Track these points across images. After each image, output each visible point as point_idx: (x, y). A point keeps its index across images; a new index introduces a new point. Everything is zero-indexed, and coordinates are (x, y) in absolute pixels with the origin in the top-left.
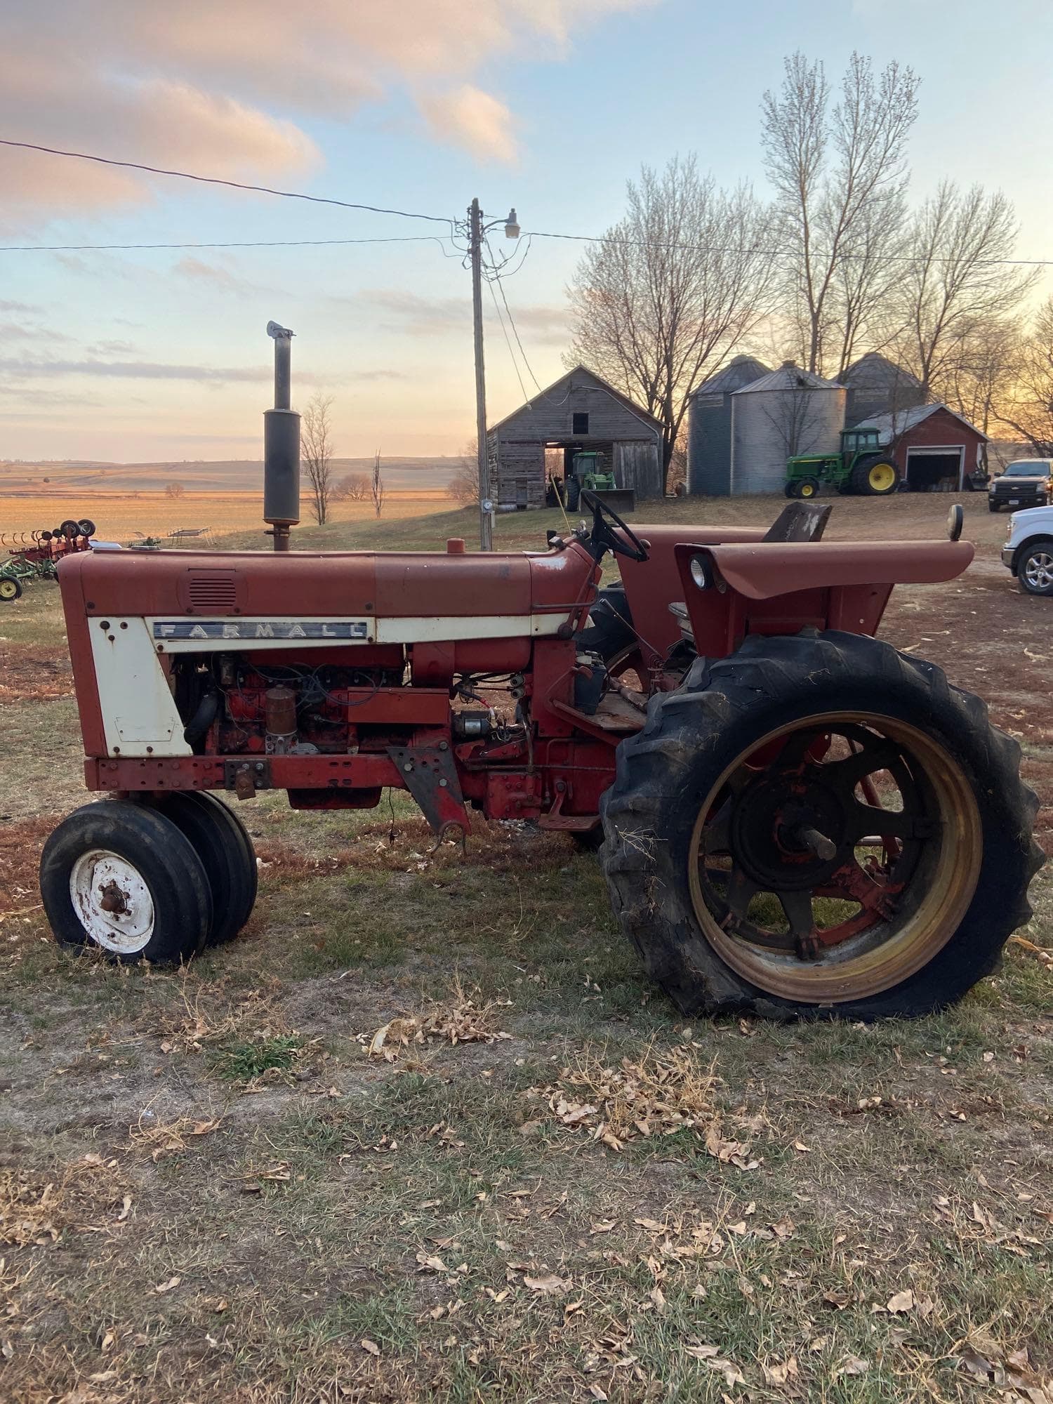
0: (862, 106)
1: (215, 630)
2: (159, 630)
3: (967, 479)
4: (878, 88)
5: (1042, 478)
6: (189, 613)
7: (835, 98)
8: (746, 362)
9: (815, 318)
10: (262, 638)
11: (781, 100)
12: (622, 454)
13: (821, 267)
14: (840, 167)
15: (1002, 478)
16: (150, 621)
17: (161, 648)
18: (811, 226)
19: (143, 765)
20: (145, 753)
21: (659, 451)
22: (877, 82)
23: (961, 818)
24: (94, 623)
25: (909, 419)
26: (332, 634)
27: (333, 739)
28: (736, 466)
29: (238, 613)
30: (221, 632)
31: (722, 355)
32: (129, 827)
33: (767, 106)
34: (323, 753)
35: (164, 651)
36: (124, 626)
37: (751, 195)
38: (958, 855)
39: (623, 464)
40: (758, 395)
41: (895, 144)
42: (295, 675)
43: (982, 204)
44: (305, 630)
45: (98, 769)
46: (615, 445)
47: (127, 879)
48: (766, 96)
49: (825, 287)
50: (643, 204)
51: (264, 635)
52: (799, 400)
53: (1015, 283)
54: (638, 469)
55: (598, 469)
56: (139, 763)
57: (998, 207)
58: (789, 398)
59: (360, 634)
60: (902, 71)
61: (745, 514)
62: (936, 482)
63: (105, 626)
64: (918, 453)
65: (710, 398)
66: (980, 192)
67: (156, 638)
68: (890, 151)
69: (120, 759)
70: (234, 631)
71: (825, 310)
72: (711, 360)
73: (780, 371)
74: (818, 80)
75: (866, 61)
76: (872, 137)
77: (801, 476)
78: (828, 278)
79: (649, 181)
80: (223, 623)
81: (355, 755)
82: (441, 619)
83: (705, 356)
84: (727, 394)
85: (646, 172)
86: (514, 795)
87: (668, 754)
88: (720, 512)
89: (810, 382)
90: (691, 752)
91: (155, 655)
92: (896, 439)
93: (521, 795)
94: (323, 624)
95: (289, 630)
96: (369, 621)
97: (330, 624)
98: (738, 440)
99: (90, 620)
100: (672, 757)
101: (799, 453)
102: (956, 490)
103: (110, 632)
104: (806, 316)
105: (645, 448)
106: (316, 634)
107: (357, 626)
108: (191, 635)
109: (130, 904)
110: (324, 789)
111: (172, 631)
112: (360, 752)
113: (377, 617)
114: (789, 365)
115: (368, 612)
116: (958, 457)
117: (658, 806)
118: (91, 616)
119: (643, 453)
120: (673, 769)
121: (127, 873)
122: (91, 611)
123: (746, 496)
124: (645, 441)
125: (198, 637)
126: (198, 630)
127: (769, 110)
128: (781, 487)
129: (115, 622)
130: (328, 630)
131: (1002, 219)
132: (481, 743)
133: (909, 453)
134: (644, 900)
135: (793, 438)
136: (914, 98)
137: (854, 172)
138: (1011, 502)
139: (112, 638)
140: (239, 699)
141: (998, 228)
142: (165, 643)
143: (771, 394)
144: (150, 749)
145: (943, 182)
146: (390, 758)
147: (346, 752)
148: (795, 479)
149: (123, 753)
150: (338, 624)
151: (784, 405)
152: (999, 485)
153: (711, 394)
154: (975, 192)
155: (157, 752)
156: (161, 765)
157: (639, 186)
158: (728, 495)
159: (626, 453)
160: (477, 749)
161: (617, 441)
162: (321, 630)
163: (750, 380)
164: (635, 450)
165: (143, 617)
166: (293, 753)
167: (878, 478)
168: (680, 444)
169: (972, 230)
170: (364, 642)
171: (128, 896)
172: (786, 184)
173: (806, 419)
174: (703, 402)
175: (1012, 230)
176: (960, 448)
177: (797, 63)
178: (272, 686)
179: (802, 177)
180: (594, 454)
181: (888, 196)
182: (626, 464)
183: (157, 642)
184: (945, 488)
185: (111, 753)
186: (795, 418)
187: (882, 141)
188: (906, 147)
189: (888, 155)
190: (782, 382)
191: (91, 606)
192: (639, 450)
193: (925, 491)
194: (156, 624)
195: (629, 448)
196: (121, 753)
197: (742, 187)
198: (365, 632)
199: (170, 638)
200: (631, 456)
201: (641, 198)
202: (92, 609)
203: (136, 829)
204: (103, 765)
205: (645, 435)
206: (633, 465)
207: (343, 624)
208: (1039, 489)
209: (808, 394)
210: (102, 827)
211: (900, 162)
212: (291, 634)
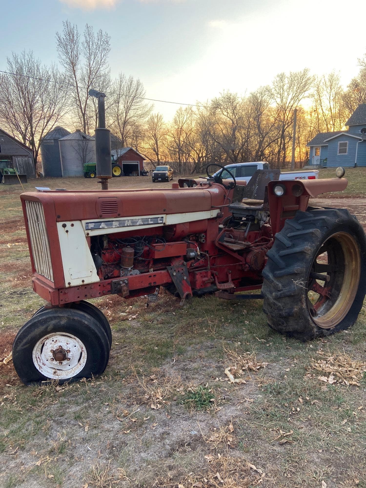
0: (91, 43)
1: (109, 224)
2: (88, 226)
3: (141, 172)
4: (97, 38)
5: (167, 172)
6: (101, 217)
7: (82, 39)
8: (60, 129)
9: (84, 115)
10: (128, 226)
11: (63, 36)
12: (17, 161)
13: (84, 98)
14: (86, 63)
15: (155, 172)
16: (84, 222)
17: (88, 234)
18: (78, 82)
19: (78, 289)
20: (81, 283)
21: (32, 160)
22: (96, 35)
23: (354, 263)
24: (59, 225)
25: (122, 152)
26: (152, 222)
27: (142, 267)
28: (63, 166)
29: (119, 216)
30: (112, 225)
31: (52, 125)
32: (76, 318)
33: (58, 37)
34: (142, 273)
35: (89, 235)
36: (72, 225)
37: (57, 69)
38: (352, 274)
39: (18, 165)
40: (69, 141)
41: (104, 58)
42: (135, 241)
43: (133, 82)
44: (143, 222)
45: (59, 294)
46: (13, 157)
47: (67, 344)
48: (57, 34)
49: (86, 105)
50: (14, 67)
51: (129, 225)
52: (84, 143)
53: (146, 110)
54: (24, 167)
55: (9, 166)
56: (77, 288)
57: (138, 84)
58: (81, 142)
59: (161, 222)
60: (104, 33)
61: (74, 184)
62: (131, 173)
63: (64, 226)
64: (126, 163)
65: (49, 141)
66: (132, 78)
67: (87, 230)
68: (103, 60)
69: (70, 287)
70: (117, 224)
71: (87, 112)
72: (49, 127)
73: (76, 133)
74: (75, 32)
75: (91, 28)
76: (95, 55)
77: (90, 170)
78: (86, 101)
79: (15, 58)
80: (113, 221)
81: (152, 272)
82: (186, 213)
83: (46, 125)
84: (56, 140)
85: (14, 54)
86: (204, 279)
87: (306, 252)
88: (64, 183)
89: (88, 138)
90: (313, 250)
91: (85, 238)
92: (118, 158)
93: (206, 279)
94: (149, 218)
95: (137, 222)
96: (164, 216)
97: (151, 218)
98: (63, 157)
99: (58, 223)
100: (308, 253)
101: (86, 162)
102: (138, 175)
103: (66, 229)
104: (81, 114)
105: (26, 159)
106: (146, 223)
107: (160, 218)
108: (101, 227)
109: (70, 355)
110: (147, 287)
111: (93, 226)
112: (154, 271)
113: (167, 214)
114: (78, 131)
115: (164, 212)
116: (138, 165)
117: (305, 270)
118: (58, 222)
119: (26, 161)
120: (308, 257)
121: (68, 341)
122: (59, 219)
123: (70, 177)
124: (26, 156)
125: (103, 228)
126: (103, 225)
127: (58, 39)
128: (82, 174)
129: (68, 224)
130: (151, 221)
131: (140, 88)
132: (193, 261)
133: (123, 163)
134: (300, 304)
135: (83, 156)
136: (109, 43)
137: (91, 66)
138: (159, 179)
139: (67, 231)
140: (107, 254)
141: (139, 91)
142: (89, 232)
143: (74, 141)
144: (83, 281)
145: (120, 73)
146: (168, 271)
147: (148, 272)
148: (87, 171)
149: (72, 285)
150: (154, 218)
151: (79, 145)
152: (155, 174)
153: (48, 140)
154: (131, 78)
155: (86, 283)
156: (86, 288)
157: (12, 60)
158: (61, 176)
159: (18, 160)
160: (192, 263)
161: (14, 156)
162: (148, 221)
163: (63, 136)
164: (22, 160)
165: (81, 220)
166: (131, 275)
167: (115, 171)
168: (40, 158)
169: (131, 90)
170: (162, 225)
171: (69, 351)
172: (67, 67)
173: (87, 151)
174: (45, 142)
175: (143, 93)
176: (138, 162)
177: (67, 24)
178: (126, 246)
179: (73, 64)
180: (7, 160)
181: (105, 75)
182: (19, 165)
183: (86, 232)
184: (134, 175)
185: (67, 285)
186: (84, 150)
187: (99, 56)
188: (107, 60)
189: (102, 61)
190: (77, 137)
191: (59, 217)
192: (24, 159)
193: (128, 176)
194: (87, 223)
195: (20, 159)
196: (71, 285)
197: (53, 65)
198: (162, 220)
199: (92, 229)
200: (21, 162)
201: (13, 64)
202: (59, 218)
203: (79, 319)
204: (62, 292)
205: (26, 154)
206: (22, 165)
207: (156, 218)
208: (166, 175)
209: (87, 141)
210: (59, 322)
211: (107, 64)
212: (138, 224)
